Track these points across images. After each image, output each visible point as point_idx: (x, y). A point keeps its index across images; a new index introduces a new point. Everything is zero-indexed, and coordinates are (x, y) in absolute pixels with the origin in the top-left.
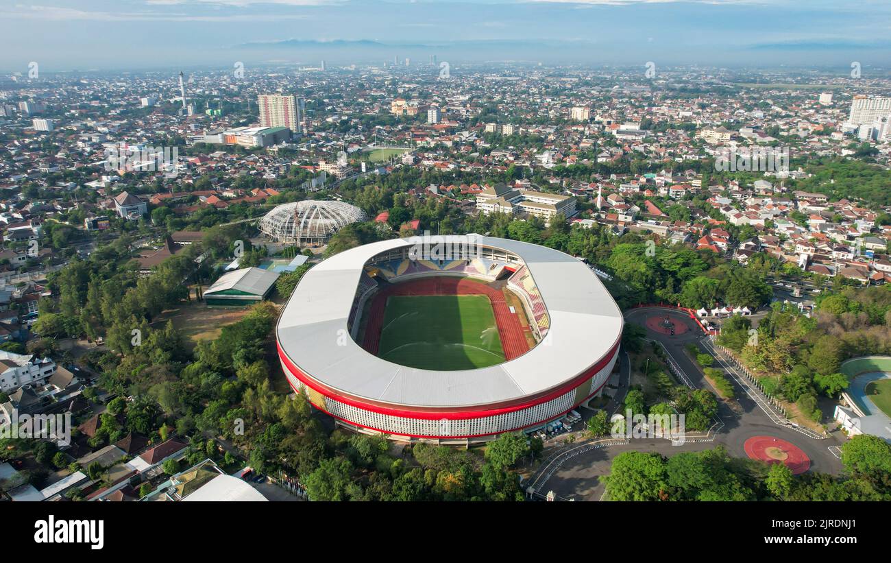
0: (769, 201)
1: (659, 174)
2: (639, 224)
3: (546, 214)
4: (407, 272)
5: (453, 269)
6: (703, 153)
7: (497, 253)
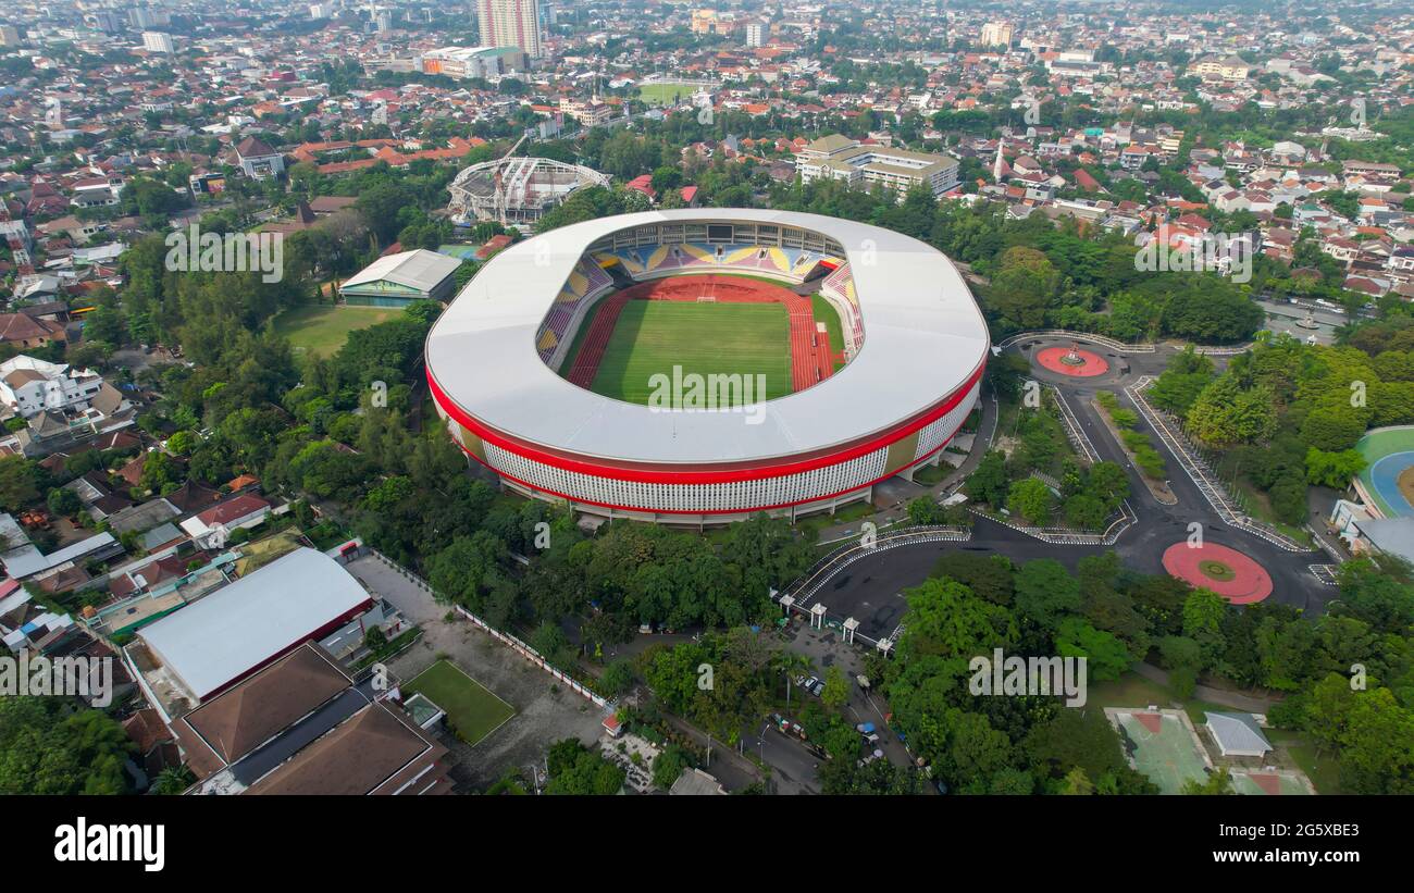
0: (1293, 175)
1: (1109, 129)
2: (1058, 203)
3: (903, 184)
4: (663, 264)
5: (738, 263)
6: (1193, 98)
7: (810, 239)
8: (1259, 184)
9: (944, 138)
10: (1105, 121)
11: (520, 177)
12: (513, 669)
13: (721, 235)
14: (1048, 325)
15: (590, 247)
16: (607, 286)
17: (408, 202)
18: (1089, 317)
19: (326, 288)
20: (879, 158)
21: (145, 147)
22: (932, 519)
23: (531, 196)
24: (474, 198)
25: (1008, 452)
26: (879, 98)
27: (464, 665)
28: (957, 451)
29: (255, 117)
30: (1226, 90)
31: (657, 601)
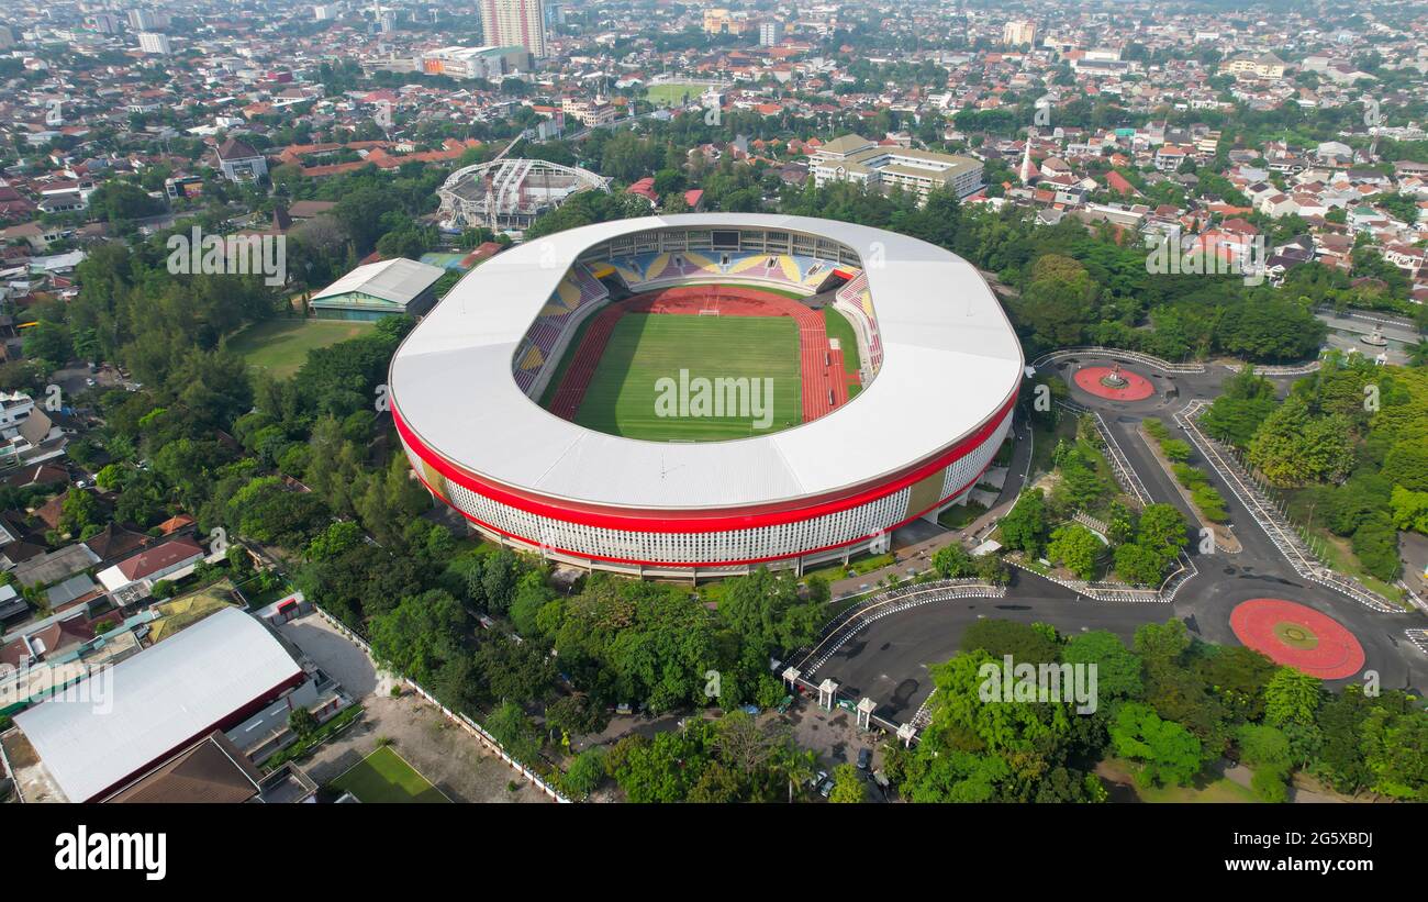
0: (1342, 177)
1: (1141, 129)
2: (1091, 209)
3: (924, 188)
4: (664, 274)
5: (745, 272)
6: (1227, 97)
7: (823, 246)
8: (1306, 186)
9: (966, 140)
10: (1137, 122)
11: (512, 179)
12: (466, 759)
13: (728, 242)
14: (1086, 341)
15: (582, 256)
16: (601, 297)
17: (391, 207)
18: (1133, 332)
19: (297, 300)
20: (898, 159)
21: (125, 150)
22: (961, 571)
23: (525, 201)
24: (464, 203)
25: (1047, 490)
26: (897, 98)
27: (408, 753)
28: (987, 488)
29: (245, 118)
30: (1262, 88)
31: (637, 677)
